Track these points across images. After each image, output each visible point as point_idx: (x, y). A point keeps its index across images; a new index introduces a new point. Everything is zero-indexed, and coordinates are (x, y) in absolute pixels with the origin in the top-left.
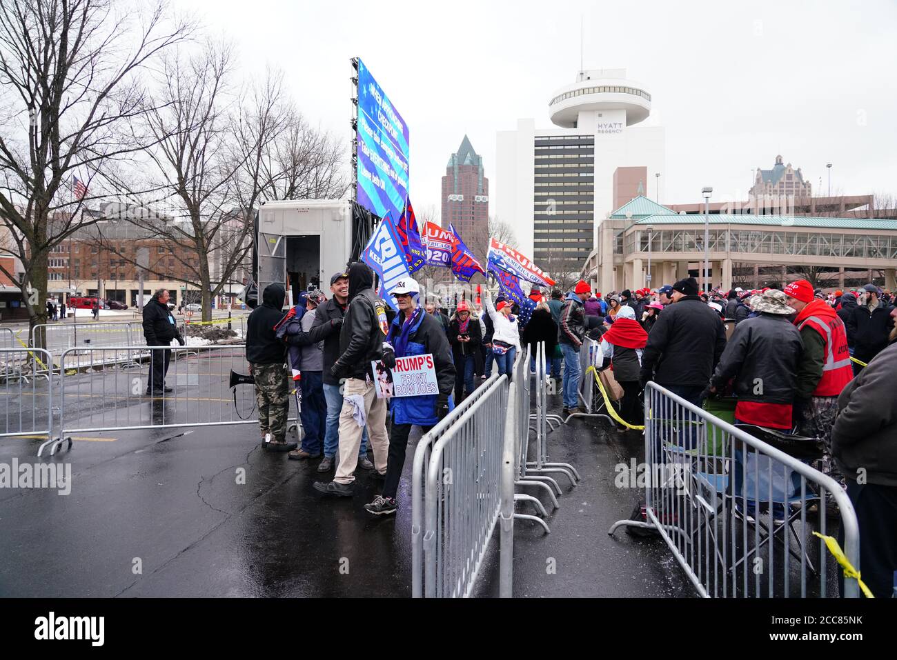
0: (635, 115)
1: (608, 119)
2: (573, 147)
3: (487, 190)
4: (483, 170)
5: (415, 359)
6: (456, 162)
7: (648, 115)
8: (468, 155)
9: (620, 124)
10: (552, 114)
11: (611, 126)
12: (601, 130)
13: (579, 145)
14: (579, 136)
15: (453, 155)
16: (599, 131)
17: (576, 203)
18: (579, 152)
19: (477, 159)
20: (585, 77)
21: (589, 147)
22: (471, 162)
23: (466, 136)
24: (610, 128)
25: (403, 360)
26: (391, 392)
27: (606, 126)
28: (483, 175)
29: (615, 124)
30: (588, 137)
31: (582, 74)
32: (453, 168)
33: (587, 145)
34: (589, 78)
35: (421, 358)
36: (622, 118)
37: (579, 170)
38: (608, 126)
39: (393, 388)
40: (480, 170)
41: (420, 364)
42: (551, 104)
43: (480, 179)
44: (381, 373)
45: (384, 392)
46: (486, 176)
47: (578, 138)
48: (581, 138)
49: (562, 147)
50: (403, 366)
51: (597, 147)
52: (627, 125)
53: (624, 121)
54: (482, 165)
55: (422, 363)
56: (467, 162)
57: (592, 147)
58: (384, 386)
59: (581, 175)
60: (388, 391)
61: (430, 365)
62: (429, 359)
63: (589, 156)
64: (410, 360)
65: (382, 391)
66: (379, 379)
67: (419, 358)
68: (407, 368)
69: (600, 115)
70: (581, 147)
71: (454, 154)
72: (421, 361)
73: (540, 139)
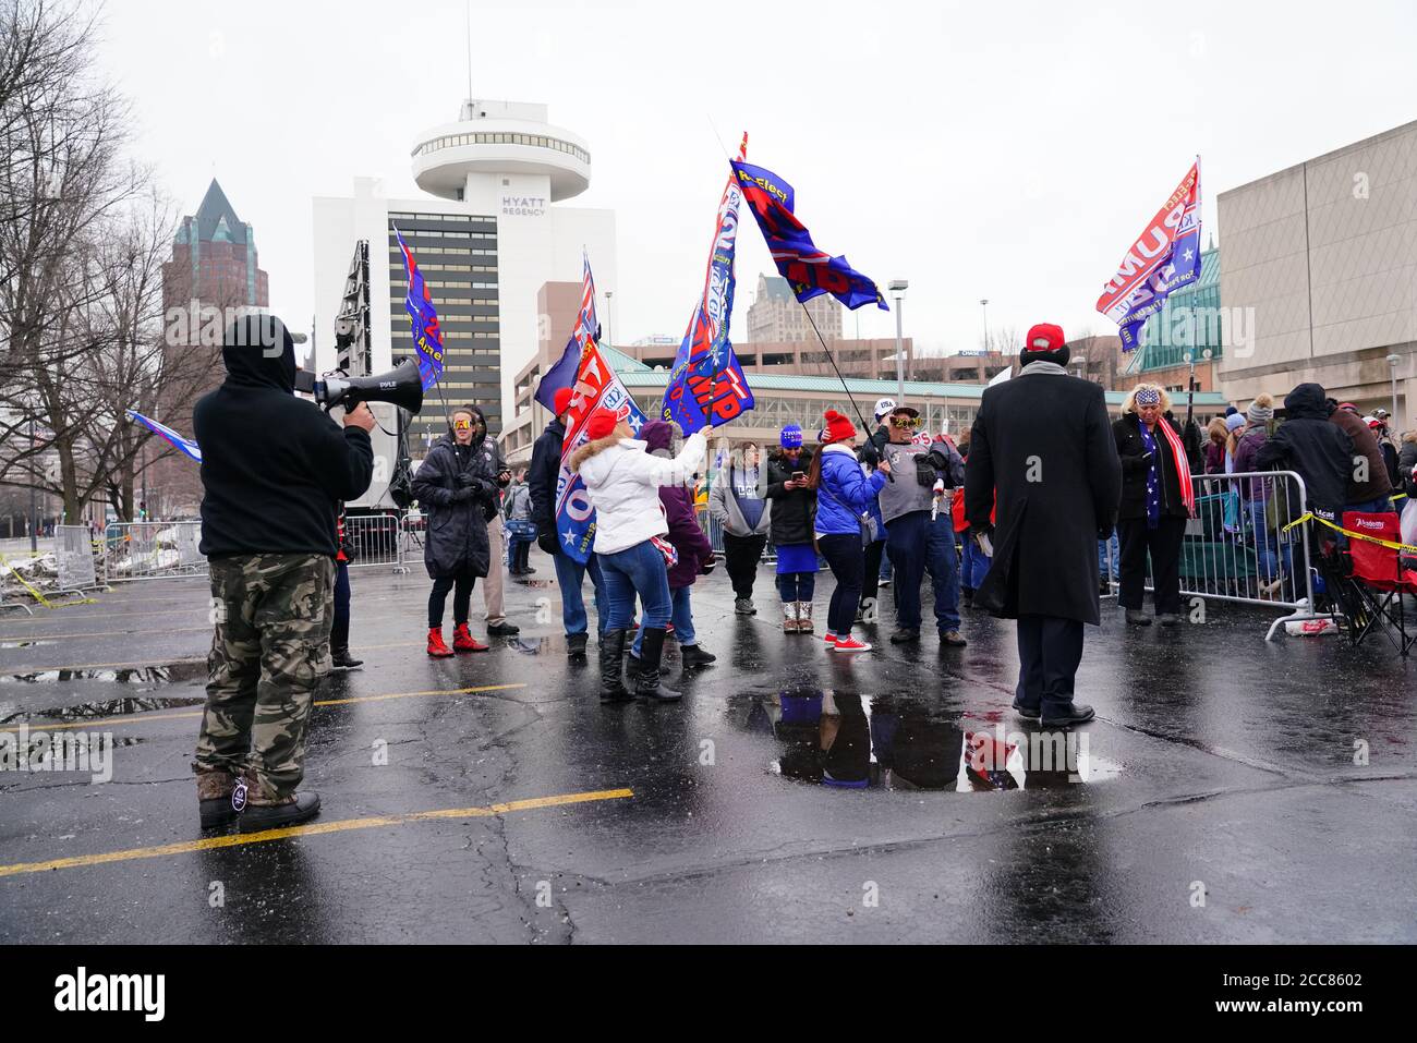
0: (566, 185)
1: (520, 189)
2: (460, 235)
3: (266, 295)
4: (256, 254)
6: (195, 235)
7: (587, 187)
8: (223, 221)
9: (541, 200)
10: (418, 172)
11: (524, 202)
12: (508, 208)
13: (471, 233)
14: (470, 217)
15: (188, 220)
16: (505, 211)
17: (468, 335)
18: (471, 244)
19: (241, 233)
20: (477, 111)
21: (487, 236)
22: (229, 236)
23: (215, 182)
24: (524, 206)
27: (516, 201)
28: (256, 264)
29: (533, 200)
30: (486, 220)
31: (471, 105)
32: (188, 247)
33: (484, 233)
34: (483, 114)
36: (543, 189)
37: (472, 277)
38: (519, 203)
40: (250, 253)
42: (415, 153)
43: (251, 273)
46: (261, 267)
47: (467, 219)
48: (473, 219)
49: (439, 234)
51: (501, 237)
52: (552, 201)
53: (548, 196)
54: (253, 244)
56: (220, 236)
57: (493, 236)
59: (476, 285)
63: (489, 253)
69: (506, 183)
70: (474, 236)
71: (190, 218)
73: (398, 217)
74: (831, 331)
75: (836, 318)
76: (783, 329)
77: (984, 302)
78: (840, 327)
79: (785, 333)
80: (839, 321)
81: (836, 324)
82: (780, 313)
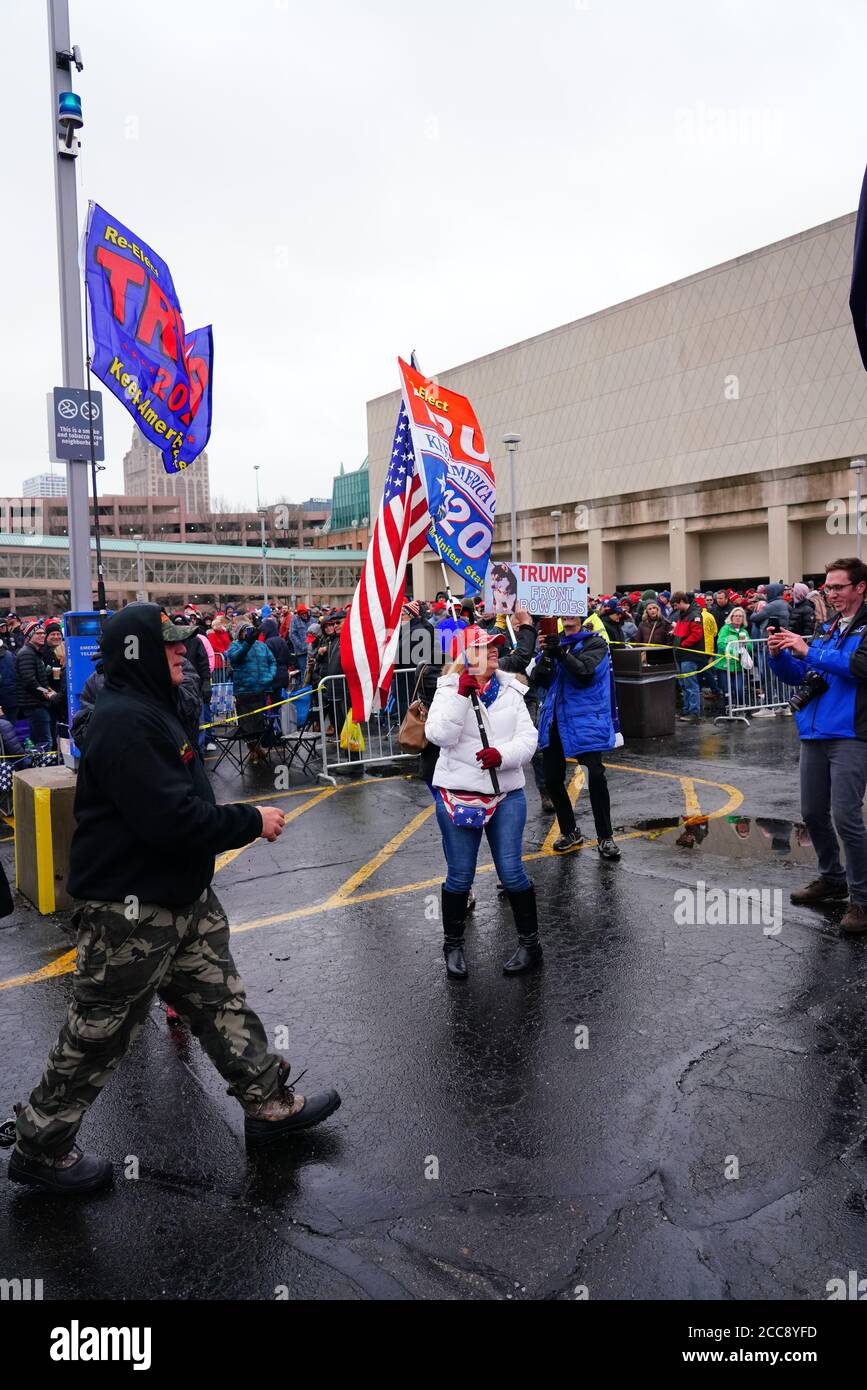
5: (560, 569)
25: (541, 568)
26: (510, 607)
35: (570, 569)
39: (515, 603)
41: (566, 576)
44: (498, 580)
45: (498, 606)
50: (537, 576)
55: (570, 575)
58: (500, 597)
60: (505, 605)
61: (581, 579)
62: (582, 572)
64: (552, 568)
65: (495, 604)
66: (493, 587)
67: (566, 569)
68: (544, 577)
72: (568, 572)
74: (199, 478)
75: (203, 466)
76: (155, 475)
77: (256, 468)
78: (206, 475)
79: (157, 477)
80: (206, 469)
81: (203, 472)
82: (153, 460)
